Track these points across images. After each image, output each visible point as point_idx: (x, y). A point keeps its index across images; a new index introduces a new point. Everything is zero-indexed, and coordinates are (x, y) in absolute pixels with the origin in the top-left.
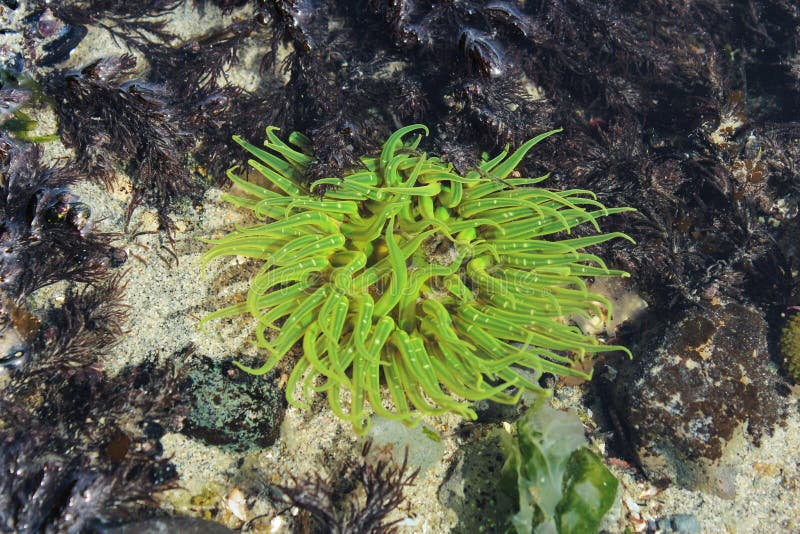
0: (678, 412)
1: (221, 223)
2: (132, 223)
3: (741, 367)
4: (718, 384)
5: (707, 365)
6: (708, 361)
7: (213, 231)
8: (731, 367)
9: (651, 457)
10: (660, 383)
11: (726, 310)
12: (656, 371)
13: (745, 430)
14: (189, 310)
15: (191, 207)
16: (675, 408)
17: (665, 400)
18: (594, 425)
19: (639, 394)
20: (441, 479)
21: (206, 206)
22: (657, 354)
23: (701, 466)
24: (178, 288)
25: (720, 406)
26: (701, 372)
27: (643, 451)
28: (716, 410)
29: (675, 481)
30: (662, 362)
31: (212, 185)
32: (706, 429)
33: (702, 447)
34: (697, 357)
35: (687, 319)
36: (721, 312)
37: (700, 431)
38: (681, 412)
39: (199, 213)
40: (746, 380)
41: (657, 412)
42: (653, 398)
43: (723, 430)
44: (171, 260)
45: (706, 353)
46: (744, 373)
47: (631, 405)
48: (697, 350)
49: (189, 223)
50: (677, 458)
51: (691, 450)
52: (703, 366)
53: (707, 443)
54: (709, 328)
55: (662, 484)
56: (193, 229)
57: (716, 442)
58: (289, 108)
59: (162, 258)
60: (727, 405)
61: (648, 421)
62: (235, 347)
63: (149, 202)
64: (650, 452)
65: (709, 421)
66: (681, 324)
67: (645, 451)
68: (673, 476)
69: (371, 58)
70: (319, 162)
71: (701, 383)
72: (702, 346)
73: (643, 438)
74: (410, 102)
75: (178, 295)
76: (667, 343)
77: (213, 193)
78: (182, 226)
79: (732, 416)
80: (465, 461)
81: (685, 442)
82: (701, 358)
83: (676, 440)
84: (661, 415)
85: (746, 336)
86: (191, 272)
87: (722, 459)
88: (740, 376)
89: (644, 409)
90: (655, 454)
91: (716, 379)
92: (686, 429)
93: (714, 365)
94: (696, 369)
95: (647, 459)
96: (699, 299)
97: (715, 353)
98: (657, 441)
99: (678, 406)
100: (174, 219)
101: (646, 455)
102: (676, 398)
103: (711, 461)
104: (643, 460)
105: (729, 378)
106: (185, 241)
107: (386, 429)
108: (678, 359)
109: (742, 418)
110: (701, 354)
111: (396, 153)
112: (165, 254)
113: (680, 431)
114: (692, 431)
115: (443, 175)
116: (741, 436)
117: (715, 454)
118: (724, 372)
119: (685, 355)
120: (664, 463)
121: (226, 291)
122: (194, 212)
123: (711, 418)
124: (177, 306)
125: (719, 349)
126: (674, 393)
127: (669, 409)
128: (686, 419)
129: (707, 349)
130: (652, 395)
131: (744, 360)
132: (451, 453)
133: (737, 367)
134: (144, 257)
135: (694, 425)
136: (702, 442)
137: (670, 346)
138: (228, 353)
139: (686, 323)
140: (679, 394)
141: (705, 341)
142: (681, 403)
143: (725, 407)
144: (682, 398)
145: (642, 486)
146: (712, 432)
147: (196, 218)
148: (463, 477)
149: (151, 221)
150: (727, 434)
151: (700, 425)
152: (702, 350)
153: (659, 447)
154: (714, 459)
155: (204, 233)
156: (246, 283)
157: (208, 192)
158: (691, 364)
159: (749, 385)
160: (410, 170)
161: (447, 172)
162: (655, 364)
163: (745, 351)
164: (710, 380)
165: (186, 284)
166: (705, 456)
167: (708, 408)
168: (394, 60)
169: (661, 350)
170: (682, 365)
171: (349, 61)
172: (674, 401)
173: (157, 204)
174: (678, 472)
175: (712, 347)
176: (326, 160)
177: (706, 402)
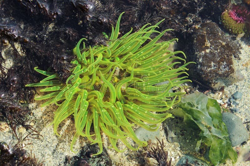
0: (216, 67)
1: (42, 113)
2: (18, 135)
3: (220, 41)
4: (219, 51)
5: (212, 48)
6: (211, 46)
7: (41, 118)
8: (218, 43)
9: (216, 85)
10: (205, 63)
11: (202, 28)
12: (200, 60)
13: (234, 58)
14: (56, 147)
15: (30, 116)
16: (214, 67)
17: (210, 67)
18: (190, 87)
19: (201, 70)
20: (165, 136)
21: (33, 112)
22: (196, 55)
23: (231, 77)
24: (48, 143)
25: (224, 56)
26: (212, 51)
27: (213, 85)
28: (225, 59)
29: (225, 86)
30: (200, 56)
31: (28, 104)
32: (226, 66)
33: (229, 72)
34: (207, 48)
35: (195, 39)
36: (201, 29)
37: (225, 68)
38: (217, 66)
39: (33, 116)
40: (224, 44)
41: (210, 72)
42: (206, 69)
43: (230, 63)
44: (38, 137)
45: (209, 45)
46: (222, 42)
47: (202, 75)
48: (206, 45)
49: (33, 121)
50: (223, 80)
51: (226, 75)
52: (211, 49)
53: (229, 69)
54: (203, 36)
55: (222, 89)
56: (35, 122)
57: (231, 67)
58: (33, 63)
59: (35, 138)
60: (226, 55)
61: (210, 76)
62: (79, 147)
63: (17, 125)
64: (215, 83)
65: (225, 63)
66: (195, 41)
67: (213, 84)
68: (224, 85)
69: (42, 28)
70: (62, 74)
71: (215, 54)
72: (206, 43)
73: (210, 81)
74: (72, 34)
75: (49, 145)
76: (196, 50)
77: (31, 106)
78: (32, 124)
79: (229, 57)
80: (168, 126)
81: (223, 74)
82: (208, 47)
83: (220, 75)
84: (212, 72)
85: (214, 31)
86: (47, 135)
87: (235, 71)
88: (222, 44)
89: (207, 74)
90: (216, 83)
91: (217, 50)
92: (221, 70)
93: (213, 46)
94: (210, 51)
95: (215, 86)
96: (192, 30)
97: (211, 42)
98: (215, 79)
99: (215, 66)
100: (28, 124)
101: (214, 85)
102: (212, 64)
103: (233, 74)
104: (213, 87)
105: (220, 47)
106: (37, 127)
107: (141, 135)
108: (203, 52)
109: (231, 55)
110: (208, 46)
111: (81, 53)
112: (35, 136)
113: (220, 72)
114: (223, 70)
115: (102, 50)
116: (234, 60)
117: (232, 71)
118: (217, 46)
119: (204, 49)
120: (220, 83)
121: (62, 132)
122: (32, 116)
123: (225, 62)
124: (52, 149)
125: (211, 41)
126: (211, 63)
127: (213, 68)
128: (219, 68)
129: (208, 43)
130: (205, 68)
131: (219, 38)
132: (161, 126)
133: (219, 42)
134: (30, 142)
135: (222, 67)
136: (227, 71)
137: (198, 50)
138: (79, 150)
139: (196, 40)
140: (212, 62)
141: (205, 41)
142: (215, 64)
143: (226, 56)
144: (214, 63)
145: (217, 94)
146: (228, 65)
147: (33, 118)
148: (172, 131)
149: (23, 130)
150: (231, 63)
151: (224, 66)
152: (207, 44)
153: (216, 80)
154: (233, 72)
155: (39, 120)
156: (65, 125)
157: (29, 107)
158: (208, 51)
159: (226, 44)
160: (90, 55)
161: (103, 48)
162: (199, 59)
163: (217, 35)
164: (216, 51)
165: (48, 140)
166: (231, 73)
167: (222, 60)
168: (50, 24)
169: (196, 53)
170: (206, 53)
171: (37, 34)
172: (212, 65)
173: (19, 123)
174: (225, 83)
175: (208, 41)
176: (63, 72)
177: (220, 58)
